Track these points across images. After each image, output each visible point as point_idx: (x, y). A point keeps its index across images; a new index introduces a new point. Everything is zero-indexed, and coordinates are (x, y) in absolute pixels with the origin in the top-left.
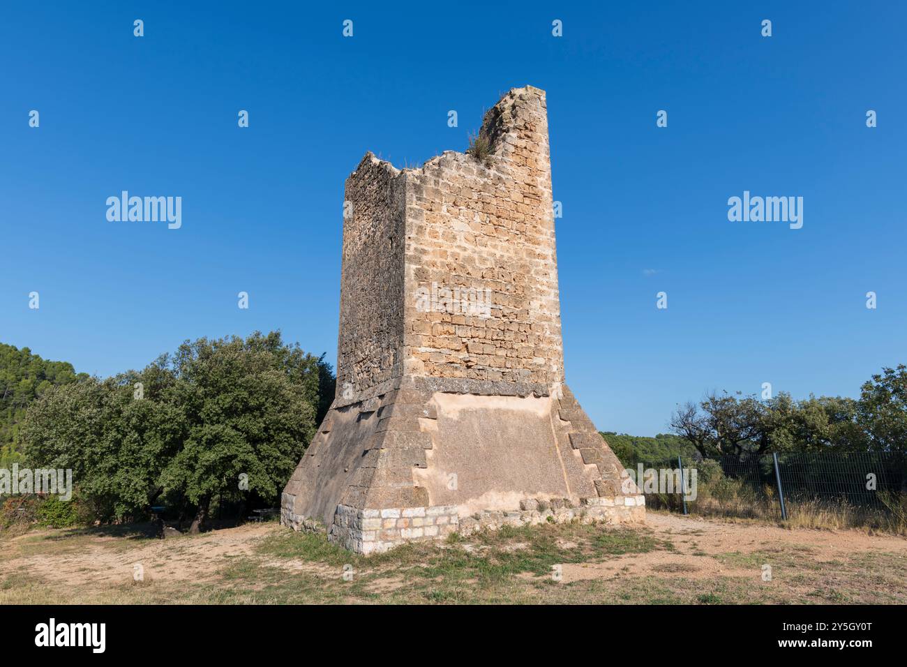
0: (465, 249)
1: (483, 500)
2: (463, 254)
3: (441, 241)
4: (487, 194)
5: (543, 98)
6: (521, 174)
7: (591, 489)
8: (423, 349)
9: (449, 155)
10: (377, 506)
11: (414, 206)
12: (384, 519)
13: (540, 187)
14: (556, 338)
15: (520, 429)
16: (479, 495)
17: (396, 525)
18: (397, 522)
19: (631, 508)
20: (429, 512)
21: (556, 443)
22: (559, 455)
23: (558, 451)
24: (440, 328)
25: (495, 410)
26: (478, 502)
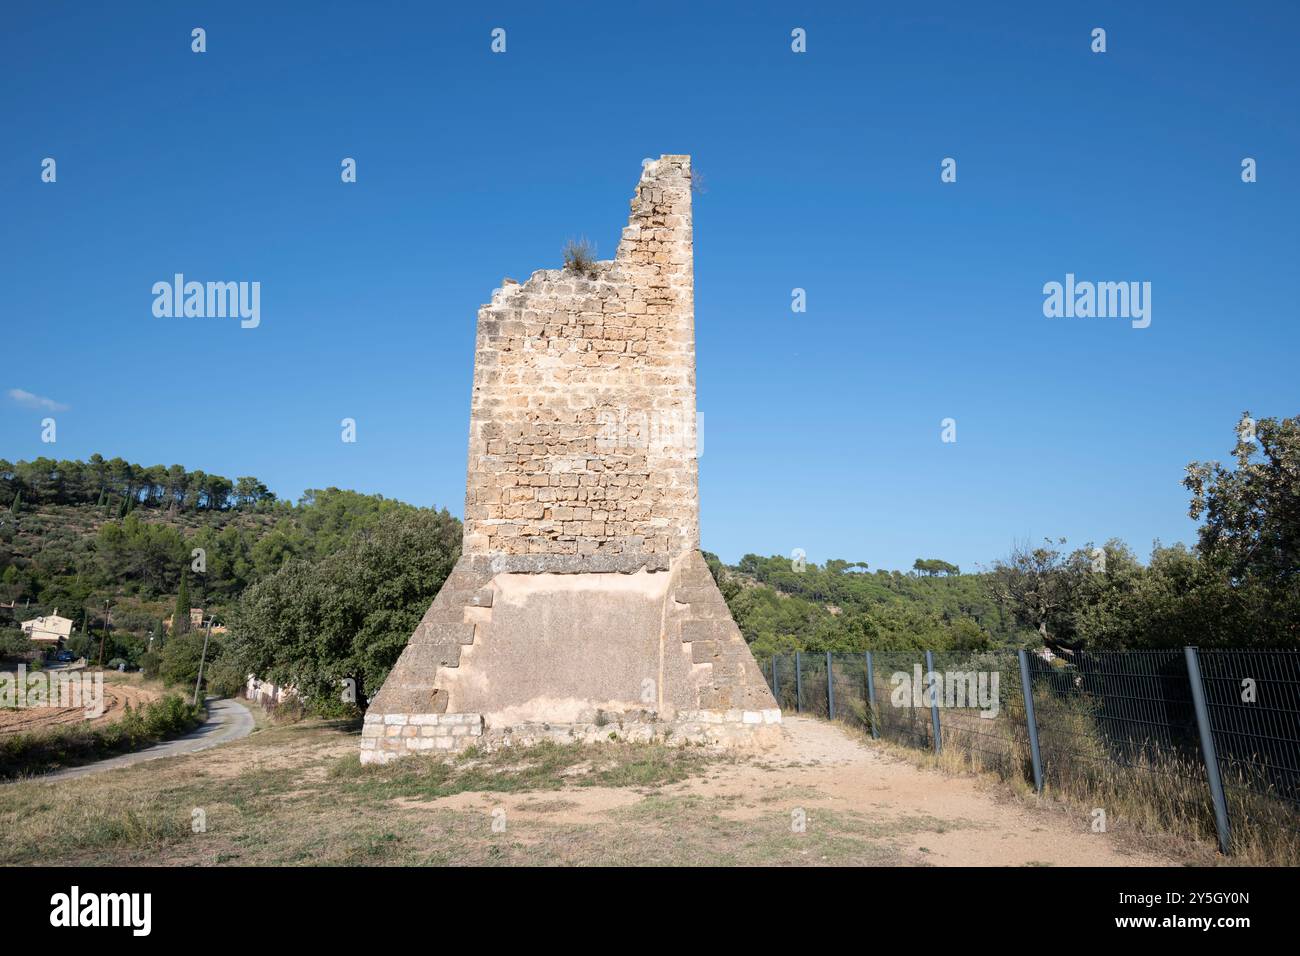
0: (553, 390)
1: (526, 708)
2: (548, 396)
3: (520, 385)
4: (591, 313)
5: (686, 166)
6: (644, 277)
7: (694, 697)
8: (489, 522)
9: (537, 277)
10: (381, 711)
11: (486, 349)
12: (387, 726)
13: (673, 287)
14: (688, 489)
15: (610, 616)
16: (522, 702)
17: (401, 734)
18: (402, 730)
19: (752, 727)
20: (443, 720)
21: (662, 633)
22: (662, 650)
23: (662, 645)
24: (513, 493)
25: (580, 593)
26: (519, 711)
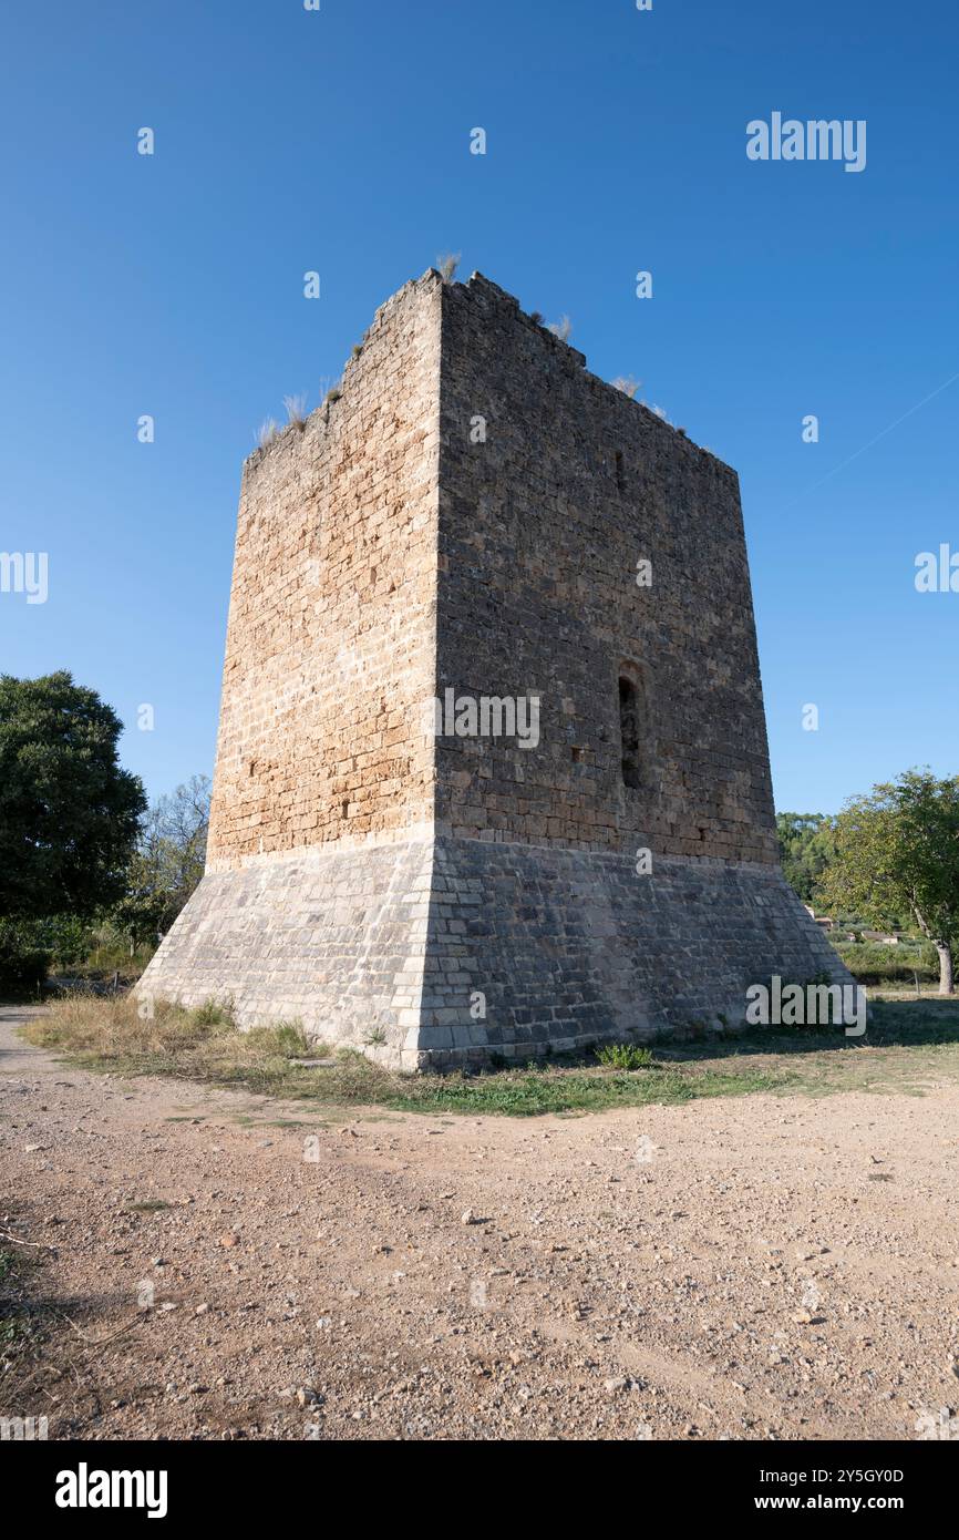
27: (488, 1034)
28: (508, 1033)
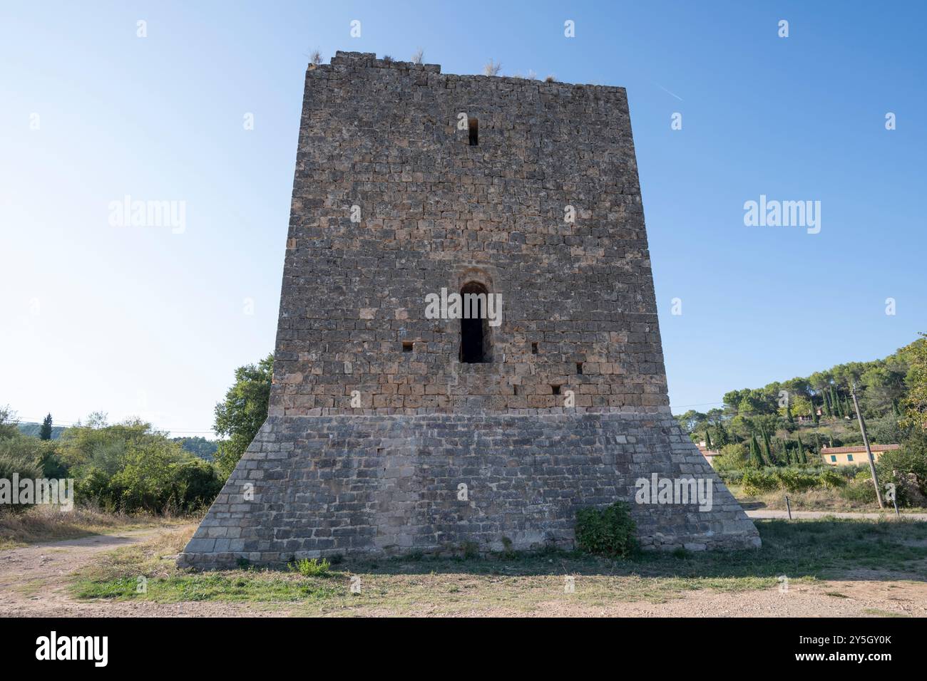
27: (245, 544)
28: (264, 545)
